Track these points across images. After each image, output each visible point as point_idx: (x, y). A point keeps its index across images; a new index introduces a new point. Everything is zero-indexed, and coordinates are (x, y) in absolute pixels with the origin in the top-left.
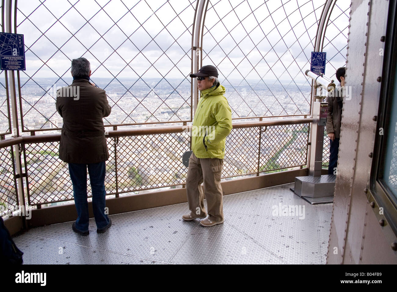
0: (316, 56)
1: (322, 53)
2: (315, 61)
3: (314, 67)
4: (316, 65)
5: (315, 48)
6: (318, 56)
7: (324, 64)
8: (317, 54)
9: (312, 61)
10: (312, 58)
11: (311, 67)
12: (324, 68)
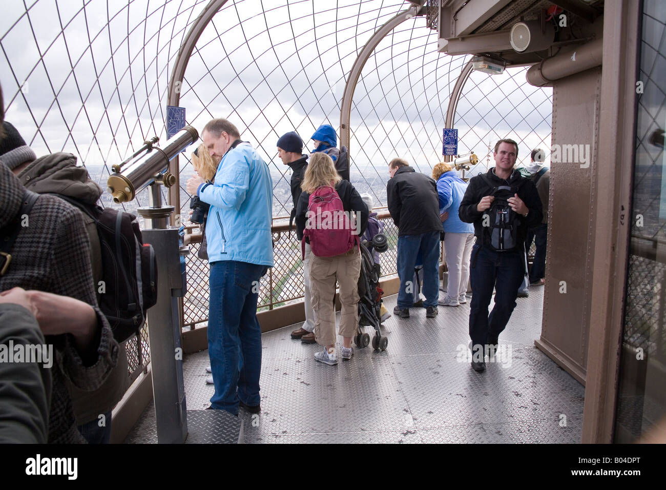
0: (448, 134)
1: (453, 130)
2: (446, 139)
3: (446, 146)
4: (448, 143)
5: (446, 124)
6: (450, 134)
7: (456, 142)
8: (449, 131)
9: (444, 139)
10: (444, 136)
11: (444, 146)
12: (457, 147)
